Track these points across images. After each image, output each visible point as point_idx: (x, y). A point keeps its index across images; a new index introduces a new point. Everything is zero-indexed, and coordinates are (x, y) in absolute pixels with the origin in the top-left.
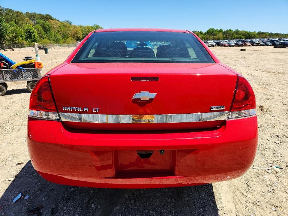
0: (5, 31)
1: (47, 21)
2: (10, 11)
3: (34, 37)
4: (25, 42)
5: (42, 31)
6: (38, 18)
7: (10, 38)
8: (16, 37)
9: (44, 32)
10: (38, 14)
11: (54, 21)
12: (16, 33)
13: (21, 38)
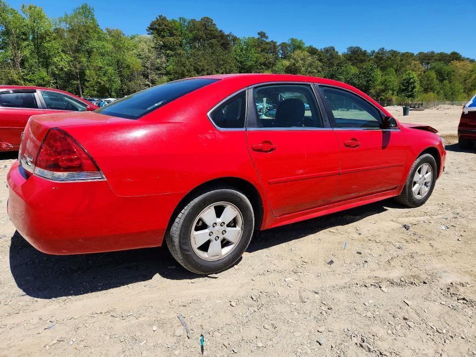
0: (373, 82)
1: (450, 64)
2: (394, 53)
3: (412, 91)
4: (394, 98)
5: (435, 80)
6: (436, 60)
7: (376, 91)
8: (384, 91)
9: (437, 82)
10: (438, 54)
11: (462, 63)
12: (386, 85)
13: (391, 92)
